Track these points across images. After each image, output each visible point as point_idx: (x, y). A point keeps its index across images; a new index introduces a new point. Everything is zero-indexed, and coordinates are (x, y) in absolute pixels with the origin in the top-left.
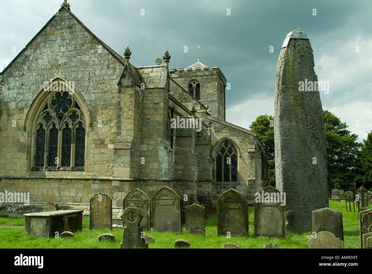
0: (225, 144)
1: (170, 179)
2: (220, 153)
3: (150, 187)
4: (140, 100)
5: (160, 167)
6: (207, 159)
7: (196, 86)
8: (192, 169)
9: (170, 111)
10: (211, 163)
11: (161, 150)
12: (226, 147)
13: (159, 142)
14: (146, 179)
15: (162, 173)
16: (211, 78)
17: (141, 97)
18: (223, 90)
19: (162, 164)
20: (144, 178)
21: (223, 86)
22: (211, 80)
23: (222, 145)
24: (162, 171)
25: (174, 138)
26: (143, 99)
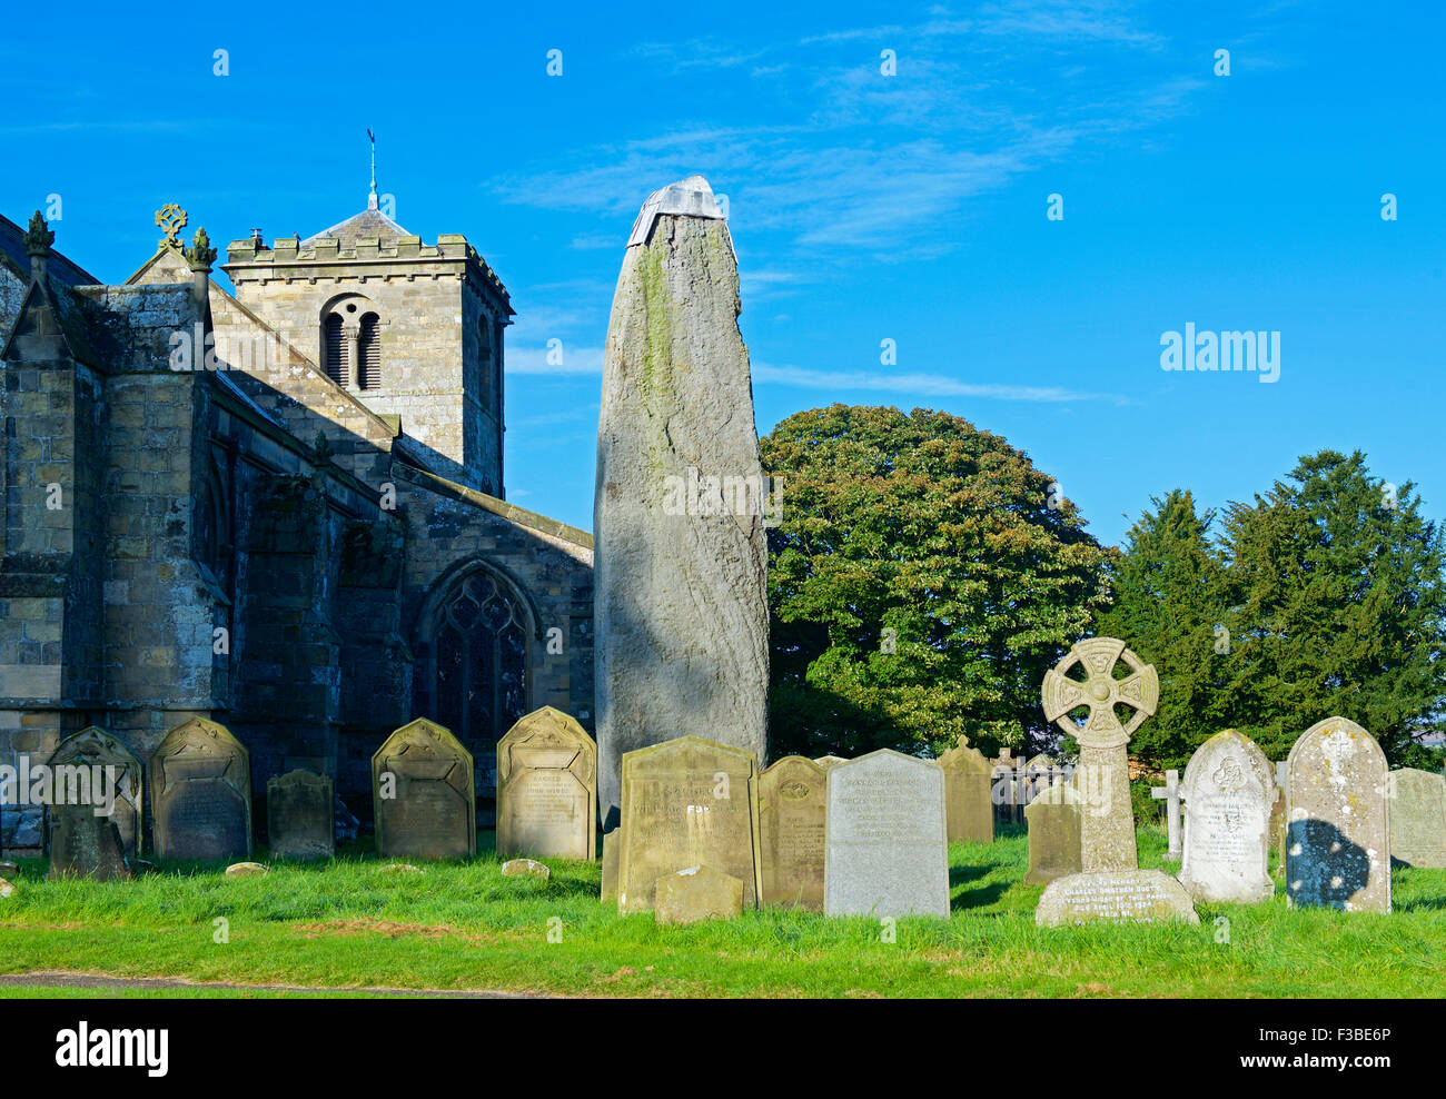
0: (473, 585)
1: (218, 704)
2: (454, 622)
3: (143, 735)
4: (97, 414)
5: (181, 662)
6: (390, 643)
7: (359, 325)
8: (317, 676)
9: (218, 453)
10: (407, 662)
11: (183, 602)
12: (481, 596)
13: (177, 573)
14: (125, 708)
15: (189, 684)
16: (433, 291)
17: (101, 405)
18: (492, 344)
19: (188, 650)
20: (119, 702)
21: (491, 324)
22: (430, 299)
23: (461, 590)
24: (187, 676)
25: (242, 557)
26: (107, 413)
